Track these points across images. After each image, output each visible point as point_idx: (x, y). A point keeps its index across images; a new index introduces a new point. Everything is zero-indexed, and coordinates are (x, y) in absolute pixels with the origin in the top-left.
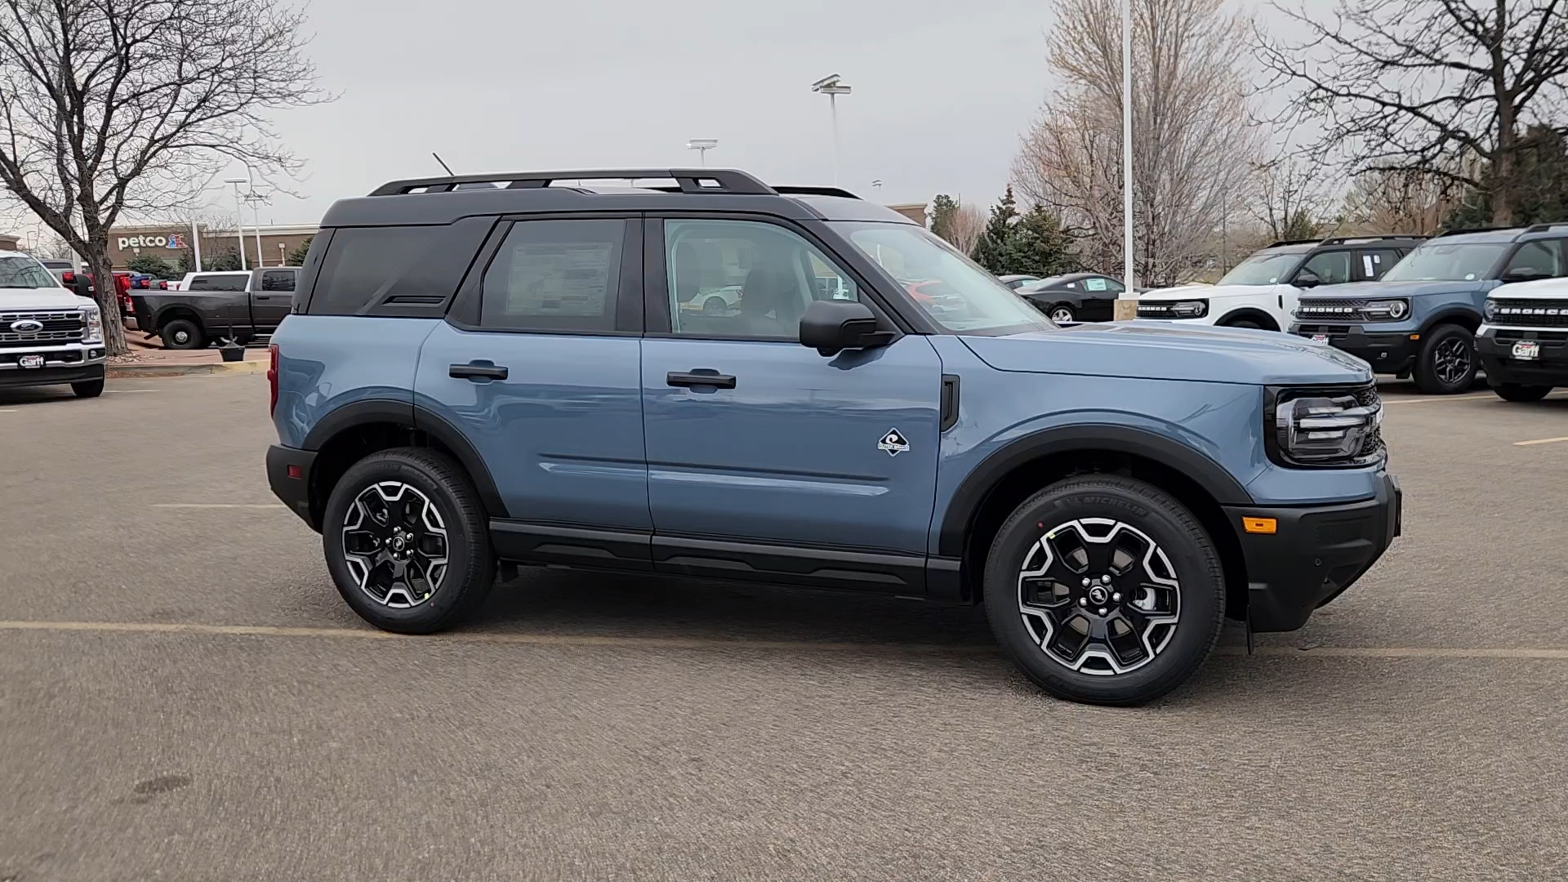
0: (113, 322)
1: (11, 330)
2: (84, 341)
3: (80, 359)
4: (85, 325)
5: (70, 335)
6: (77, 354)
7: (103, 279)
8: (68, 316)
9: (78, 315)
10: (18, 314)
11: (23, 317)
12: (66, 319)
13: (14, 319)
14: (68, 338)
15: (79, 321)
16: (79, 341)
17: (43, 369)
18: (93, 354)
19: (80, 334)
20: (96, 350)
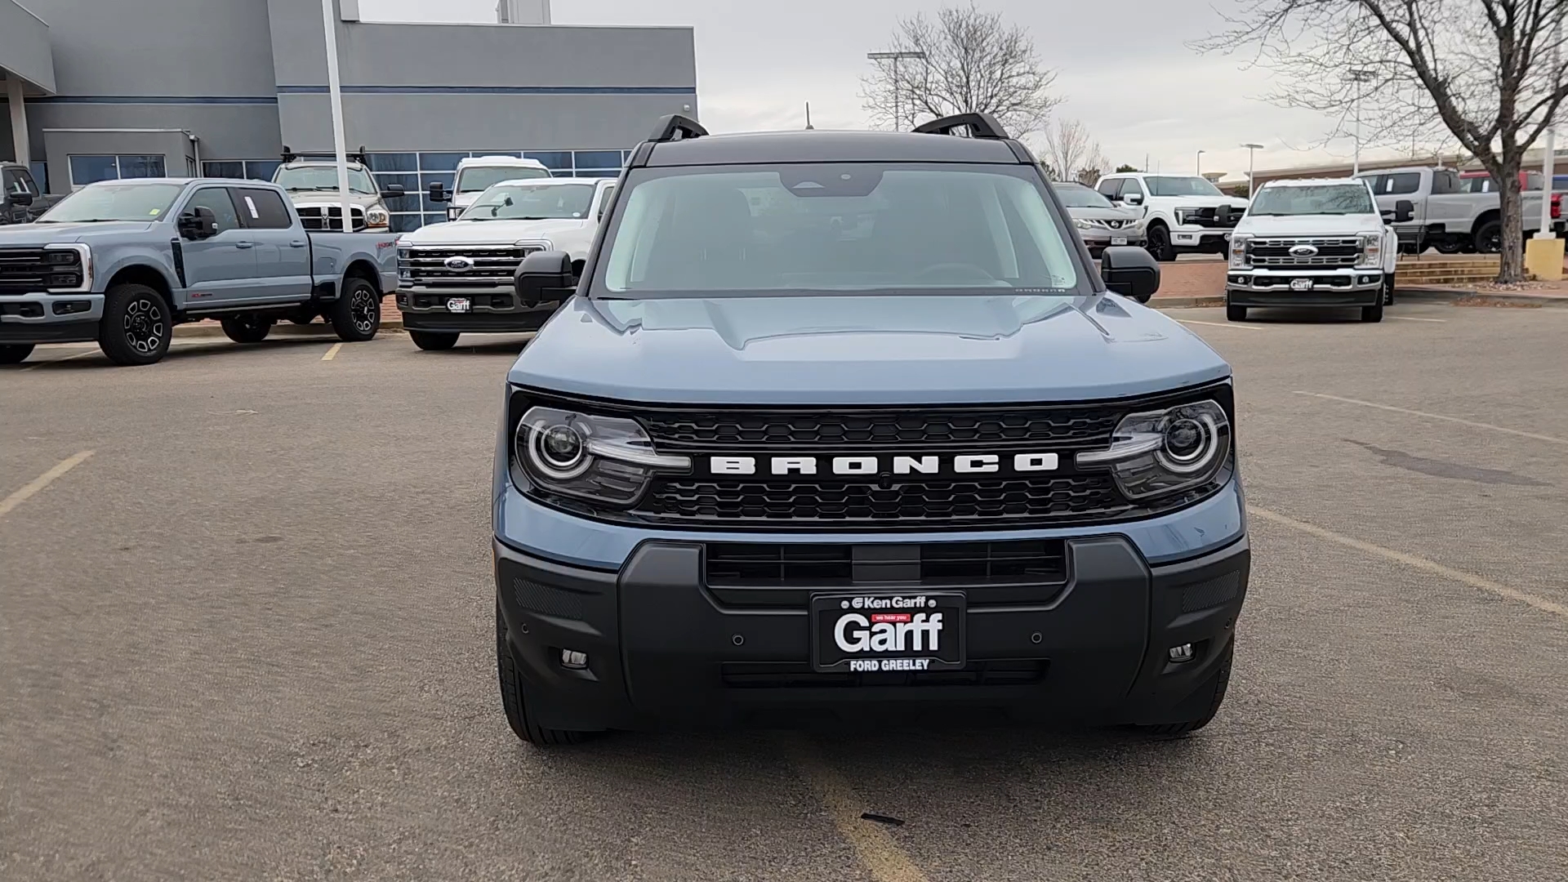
0: (1510, 248)
1: (1288, 254)
2: (1356, 267)
3: (1349, 284)
4: (1362, 251)
5: (1343, 260)
6: (1347, 280)
7: (1508, 203)
8: (1344, 242)
9: (1354, 242)
10: (1296, 240)
11: (1301, 243)
12: (1341, 245)
13: (1293, 243)
14: (1340, 263)
15: (1354, 247)
16: (1351, 267)
17: (1310, 292)
18: (1365, 280)
19: (1353, 260)
20: (1369, 276)
